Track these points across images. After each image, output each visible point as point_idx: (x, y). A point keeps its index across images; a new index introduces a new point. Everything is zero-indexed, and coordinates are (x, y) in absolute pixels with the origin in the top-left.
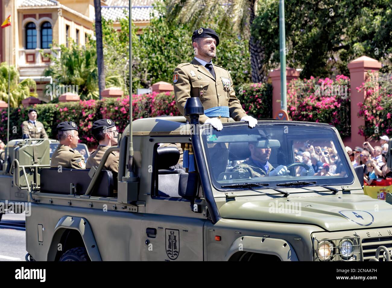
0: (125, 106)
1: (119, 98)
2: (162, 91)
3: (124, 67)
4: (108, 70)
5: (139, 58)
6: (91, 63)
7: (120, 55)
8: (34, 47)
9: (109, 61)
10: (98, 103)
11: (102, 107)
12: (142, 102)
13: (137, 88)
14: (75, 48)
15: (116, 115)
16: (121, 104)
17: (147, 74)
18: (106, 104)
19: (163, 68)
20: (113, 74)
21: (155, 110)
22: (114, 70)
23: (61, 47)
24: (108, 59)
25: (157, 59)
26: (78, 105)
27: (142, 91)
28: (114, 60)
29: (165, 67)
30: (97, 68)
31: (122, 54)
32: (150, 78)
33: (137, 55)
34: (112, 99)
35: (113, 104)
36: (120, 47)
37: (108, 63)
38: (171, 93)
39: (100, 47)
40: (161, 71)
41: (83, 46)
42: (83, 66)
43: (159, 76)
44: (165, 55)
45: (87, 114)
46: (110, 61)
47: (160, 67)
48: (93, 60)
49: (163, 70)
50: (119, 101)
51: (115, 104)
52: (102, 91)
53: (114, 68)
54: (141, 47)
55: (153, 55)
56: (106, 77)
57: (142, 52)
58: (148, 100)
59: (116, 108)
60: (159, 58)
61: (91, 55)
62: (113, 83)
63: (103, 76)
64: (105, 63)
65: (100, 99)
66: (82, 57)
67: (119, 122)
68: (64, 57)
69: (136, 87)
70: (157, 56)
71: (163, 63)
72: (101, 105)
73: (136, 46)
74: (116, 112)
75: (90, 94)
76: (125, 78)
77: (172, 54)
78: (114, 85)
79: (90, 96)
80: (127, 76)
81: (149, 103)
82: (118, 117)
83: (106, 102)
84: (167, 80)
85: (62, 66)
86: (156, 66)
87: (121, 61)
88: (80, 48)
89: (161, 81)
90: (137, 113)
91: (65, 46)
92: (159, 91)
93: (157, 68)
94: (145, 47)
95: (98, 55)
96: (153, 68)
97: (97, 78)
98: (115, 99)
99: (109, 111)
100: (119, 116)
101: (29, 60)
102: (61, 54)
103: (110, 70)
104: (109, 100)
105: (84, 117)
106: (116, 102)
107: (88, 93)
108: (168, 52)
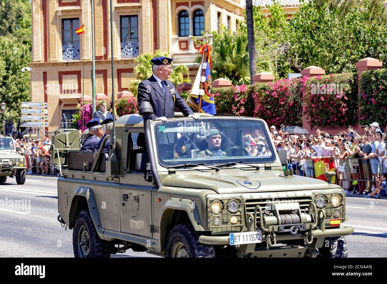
0: (276, 90)
1: (271, 83)
2: (313, 75)
3: (275, 52)
4: (259, 55)
5: (289, 43)
6: (242, 48)
7: (271, 40)
8: (186, 35)
9: (259, 46)
10: (250, 88)
11: (254, 92)
12: (293, 86)
13: (287, 73)
14: (227, 35)
15: (267, 99)
16: (272, 88)
17: (297, 59)
18: (257, 88)
19: (314, 52)
20: (264, 59)
21: (306, 94)
22: (265, 56)
23: (213, 34)
24: (259, 44)
25: (308, 43)
26: (230, 90)
27: (292, 76)
28: (265, 45)
29: (315, 52)
30: (248, 54)
31: (273, 39)
32: (301, 62)
33: (287, 40)
34: (264, 83)
35: (264, 89)
36: (271, 33)
37: (259, 48)
38: (321, 77)
39: (251, 33)
40: (312, 55)
41: (234, 32)
42: (234, 52)
43: (310, 61)
44: (315, 39)
45: (239, 99)
46: (261, 47)
47: (311, 52)
48: (244, 45)
49: (313, 55)
50: (270, 85)
51: (266, 88)
52: (253, 76)
53: (265, 53)
54: (291, 32)
55: (303, 40)
56: (257, 62)
57: (292, 37)
58: (299, 85)
59: (267, 93)
60: (310, 43)
61: (242, 41)
62: (263, 68)
63: (254, 61)
64: (256, 48)
65: (251, 84)
66: (233, 43)
67: (270, 106)
68: (216, 43)
69: (287, 71)
70: (307, 41)
71: (314, 47)
72: (253, 89)
73: (286, 32)
74: (268, 96)
75: (242, 79)
76: (276, 63)
77: (322, 38)
78: (264, 70)
79: (242, 81)
80: (278, 60)
81: (300, 86)
82: (269, 102)
83: (258, 86)
84: (317, 64)
85: (213, 52)
86: (306, 51)
87: (271, 46)
88: (231, 34)
89: (312, 65)
90: (289, 97)
91: (217, 33)
92: (310, 75)
93: (308, 52)
94: (295, 32)
95: (249, 41)
96: (303, 53)
97: (248, 63)
98: (267, 84)
99: (261, 95)
100: (271, 100)
101: (182, 47)
102: (213, 40)
103: (261, 55)
104: (261, 85)
105: (236, 102)
106: (268, 86)
107: (240, 79)
108: (319, 37)
